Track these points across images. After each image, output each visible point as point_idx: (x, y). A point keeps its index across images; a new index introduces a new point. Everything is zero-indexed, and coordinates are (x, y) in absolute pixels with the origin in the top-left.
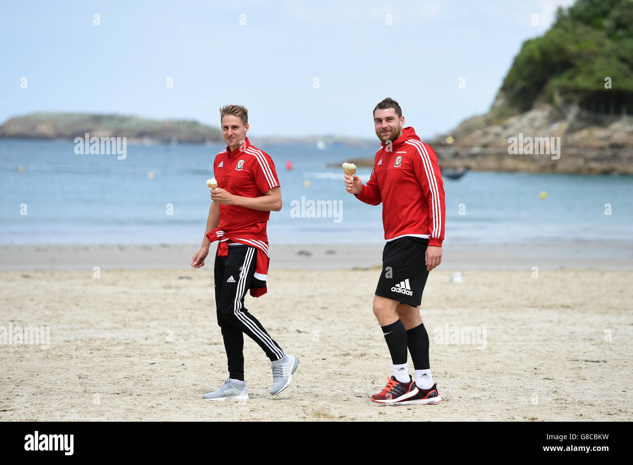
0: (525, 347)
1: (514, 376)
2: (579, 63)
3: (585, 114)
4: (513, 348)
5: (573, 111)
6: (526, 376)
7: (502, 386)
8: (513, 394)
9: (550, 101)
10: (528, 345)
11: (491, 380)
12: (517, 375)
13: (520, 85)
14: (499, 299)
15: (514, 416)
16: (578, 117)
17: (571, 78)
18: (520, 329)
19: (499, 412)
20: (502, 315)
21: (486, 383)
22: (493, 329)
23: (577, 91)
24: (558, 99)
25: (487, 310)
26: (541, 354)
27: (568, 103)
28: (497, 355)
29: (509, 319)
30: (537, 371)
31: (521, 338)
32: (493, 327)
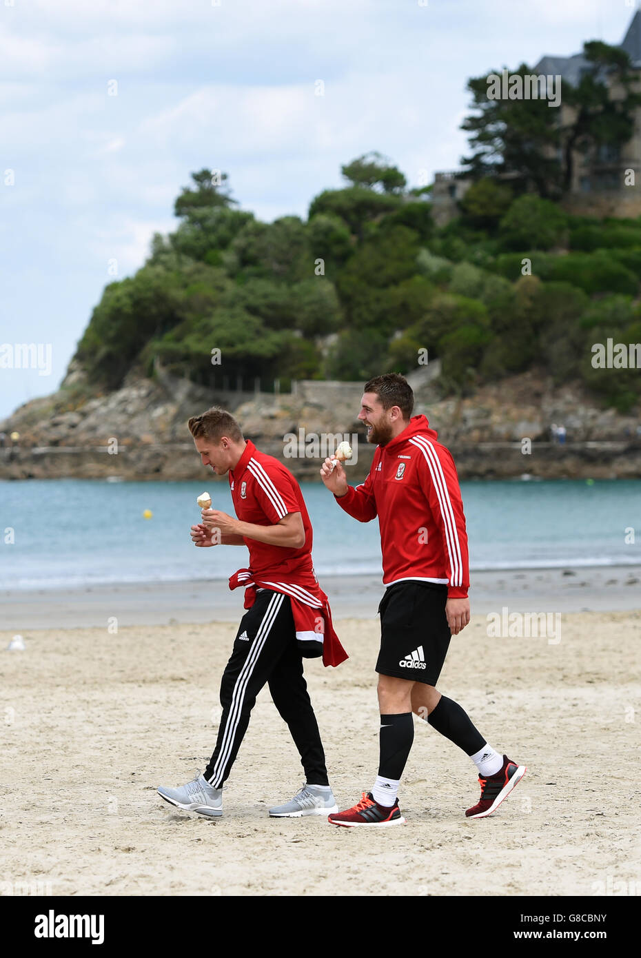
0: (117, 742)
1: (101, 787)
2: (189, 316)
3: (200, 392)
4: (98, 745)
5: (183, 389)
6: (119, 785)
7: (83, 802)
8: (99, 813)
9: (150, 374)
10: (122, 739)
11: (67, 794)
12: (106, 784)
13: (103, 351)
14: (79, 671)
15: (100, 847)
16: (191, 396)
17: (178, 339)
18: (110, 716)
19: (78, 841)
20: (84, 696)
21: (60, 799)
22: (69, 718)
23: (187, 357)
24: (161, 371)
25: (60, 689)
26: (141, 752)
27: (176, 375)
28: (76, 756)
29: (94, 700)
30: (136, 778)
31: (111, 729)
32: (70, 714)
